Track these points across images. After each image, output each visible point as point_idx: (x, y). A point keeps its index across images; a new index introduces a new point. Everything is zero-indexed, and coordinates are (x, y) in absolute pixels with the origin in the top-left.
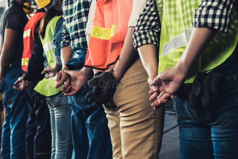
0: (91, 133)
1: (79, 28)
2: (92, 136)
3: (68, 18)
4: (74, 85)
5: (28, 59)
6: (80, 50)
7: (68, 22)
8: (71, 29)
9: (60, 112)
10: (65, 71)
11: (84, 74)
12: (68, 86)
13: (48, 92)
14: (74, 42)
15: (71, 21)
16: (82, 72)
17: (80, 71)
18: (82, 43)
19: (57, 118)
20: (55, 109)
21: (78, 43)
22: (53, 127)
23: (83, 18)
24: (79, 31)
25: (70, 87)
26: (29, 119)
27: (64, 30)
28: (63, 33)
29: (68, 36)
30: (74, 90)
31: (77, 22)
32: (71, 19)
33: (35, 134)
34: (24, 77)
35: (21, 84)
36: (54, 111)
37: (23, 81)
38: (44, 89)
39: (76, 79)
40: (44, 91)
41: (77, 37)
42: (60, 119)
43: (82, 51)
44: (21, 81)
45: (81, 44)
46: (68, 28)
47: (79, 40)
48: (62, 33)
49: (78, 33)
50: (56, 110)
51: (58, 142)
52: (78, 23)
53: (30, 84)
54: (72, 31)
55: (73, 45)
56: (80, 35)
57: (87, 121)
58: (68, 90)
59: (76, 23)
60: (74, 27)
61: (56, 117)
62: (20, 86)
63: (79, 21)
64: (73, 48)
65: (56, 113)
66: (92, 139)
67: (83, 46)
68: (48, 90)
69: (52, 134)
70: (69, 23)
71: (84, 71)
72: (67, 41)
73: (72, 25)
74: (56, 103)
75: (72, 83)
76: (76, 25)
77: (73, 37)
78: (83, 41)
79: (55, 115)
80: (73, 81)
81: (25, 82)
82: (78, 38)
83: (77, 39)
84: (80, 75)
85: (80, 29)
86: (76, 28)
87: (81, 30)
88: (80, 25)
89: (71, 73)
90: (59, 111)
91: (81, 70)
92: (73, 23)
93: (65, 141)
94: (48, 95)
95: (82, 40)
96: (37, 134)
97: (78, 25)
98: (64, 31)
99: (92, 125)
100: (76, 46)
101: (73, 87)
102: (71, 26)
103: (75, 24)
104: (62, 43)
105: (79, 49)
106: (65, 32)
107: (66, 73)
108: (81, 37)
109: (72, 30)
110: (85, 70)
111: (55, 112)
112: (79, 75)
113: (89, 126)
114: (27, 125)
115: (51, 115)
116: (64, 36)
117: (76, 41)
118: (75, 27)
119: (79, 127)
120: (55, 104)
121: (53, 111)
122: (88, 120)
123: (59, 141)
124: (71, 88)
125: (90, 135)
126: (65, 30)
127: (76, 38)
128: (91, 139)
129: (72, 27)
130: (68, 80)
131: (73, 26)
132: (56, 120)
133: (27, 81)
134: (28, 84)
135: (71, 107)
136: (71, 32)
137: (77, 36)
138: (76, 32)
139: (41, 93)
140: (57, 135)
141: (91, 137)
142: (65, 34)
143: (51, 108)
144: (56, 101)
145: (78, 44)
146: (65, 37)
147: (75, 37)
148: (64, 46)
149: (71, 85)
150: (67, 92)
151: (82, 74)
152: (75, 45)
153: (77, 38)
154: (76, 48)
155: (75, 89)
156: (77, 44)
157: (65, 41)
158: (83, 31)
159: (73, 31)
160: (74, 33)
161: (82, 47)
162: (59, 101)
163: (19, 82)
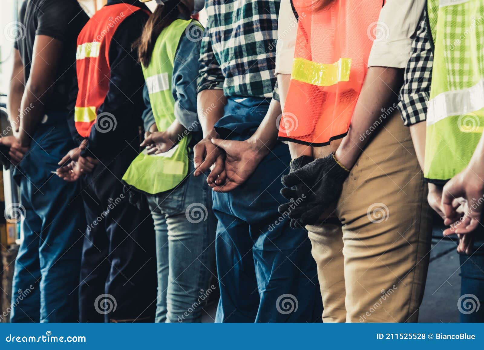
0: (264, 269)
1: (245, 53)
2: (266, 275)
3: (219, 32)
4: (232, 170)
5: (93, 109)
6: (244, 99)
7: (219, 40)
8: (227, 55)
9: (181, 227)
10: (213, 141)
11: (256, 149)
12: (220, 173)
13: (153, 185)
14: (233, 81)
15: (226, 39)
16: (251, 144)
17: (247, 143)
18: (251, 84)
19: (174, 241)
20: (168, 221)
21: (242, 83)
22: (161, 261)
23: (255, 33)
24: (245, 60)
25: (223, 174)
26: (88, 245)
27: (203, 53)
28: (202, 61)
29: (213, 66)
30: (232, 181)
31: (242, 40)
32: (228, 33)
33: (106, 278)
34: (82, 149)
35: (74, 165)
36: (167, 226)
37: (80, 159)
38: (144, 179)
39: (237, 158)
40: (146, 181)
41: (241, 73)
42: (180, 243)
43: (250, 101)
44: (75, 159)
45: (249, 87)
46: (219, 52)
47: (243, 78)
48: (200, 59)
49: (242, 64)
50: (171, 223)
51: (174, 293)
52: (243, 43)
53: (96, 165)
54: (229, 59)
55: (229, 87)
56: (246, 67)
57: (257, 246)
58: (220, 181)
59: (240, 43)
60: (233, 52)
61: (170, 238)
62: (71, 168)
63: (245, 39)
64: (228, 92)
65: (172, 229)
66: (266, 283)
67: (252, 89)
68: (154, 180)
69: (159, 276)
70: (223, 42)
71: (255, 142)
72: (210, 78)
73: (230, 47)
74: (173, 209)
75: (229, 166)
76: (240, 47)
77: (231, 71)
78: (252, 81)
79: (170, 233)
80: (230, 161)
81: (86, 160)
82: (243, 73)
83: (241, 76)
84: (247, 149)
85: (248, 55)
86: (239, 52)
87: (251, 58)
88: (249, 47)
89: (228, 145)
90: (179, 226)
91: (249, 141)
92: (232, 43)
93: (190, 291)
94: (154, 191)
95: (251, 78)
96: (111, 279)
97: (244, 48)
98: (203, 56)
99: (267, 253)
100: (237, 89)
101: (230, 174)
102: (226, 48)
103: (237, 45)
104: (199, 80)
105: (241, 97)
106: (206, 59)
107: (216, 145)
108: (250, 72)
109: (230, 56)
110: (258, 141)
111: (170, 227)
112: (245, 151)
113: (261, 256)
114: (83, 258)
115: (158, 233)
116: (203, 67)
117: (237, 81)
118: (238, 50)
119: (235, 258)
120: (171, 211)
121: (164, 224)
122: (260, 243)
123: (175, 290)
124: (226, 177)
125: (262, 274)
126: (206, 55)
127: (237, 74)
128: (264, 283)
129: (230, 50)
130: (219, 161)
131: (232, 48)
132: (171, 245)
133: (89, 158)
134: (92, 166)
135: (218, 215)
136: (226, 61)
137: (241, 69)
138: (239, 61)
139: (139, 187)
140: (170, 278)
141: (264, 278)
142: (207, 63)
143: (158, 220)
144: (173, 205)
145: (243, 87)
146: (206, 69)
147: (236, 71)
148: (205, 88)
149: (226, 171)
150: (219, 185)
151: (251, 148)
152: (234, 87)
153: (239, 74)
154: (237, 94)
155: (236, 180)
156: (240, 86)
157: (207, 77)
158: (254, 59)
159: (231, 60)
160: (233, 63)
161: (250, 92)
162: (178, 206)
163: (69, 160)
